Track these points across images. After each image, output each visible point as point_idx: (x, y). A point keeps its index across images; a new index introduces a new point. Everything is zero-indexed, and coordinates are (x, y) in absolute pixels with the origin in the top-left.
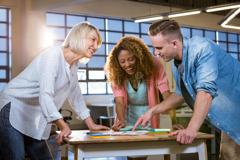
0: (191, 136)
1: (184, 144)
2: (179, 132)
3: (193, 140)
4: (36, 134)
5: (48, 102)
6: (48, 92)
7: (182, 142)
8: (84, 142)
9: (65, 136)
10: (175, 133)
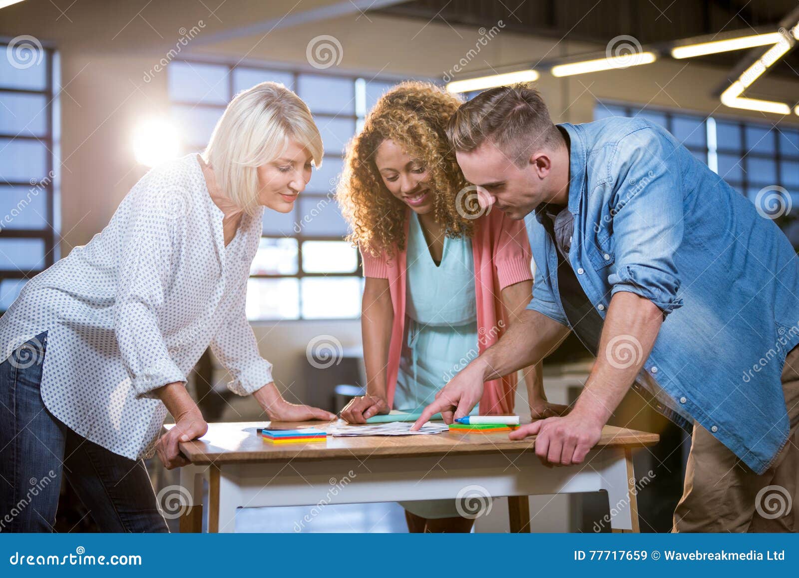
0: (583, 438)
1: (559, 464)
2: (544, 425)
3: (587, 452)
4: (123, 441)
5: (140, 329)
6: (142, 295)
7: (553, 457)
8: (238, 457)
9: (184, 438)
10: (533, 427)
